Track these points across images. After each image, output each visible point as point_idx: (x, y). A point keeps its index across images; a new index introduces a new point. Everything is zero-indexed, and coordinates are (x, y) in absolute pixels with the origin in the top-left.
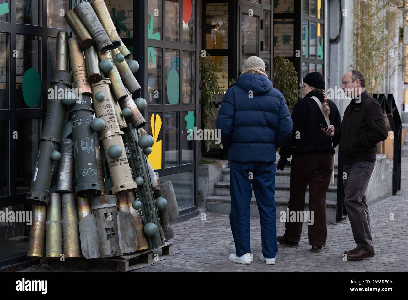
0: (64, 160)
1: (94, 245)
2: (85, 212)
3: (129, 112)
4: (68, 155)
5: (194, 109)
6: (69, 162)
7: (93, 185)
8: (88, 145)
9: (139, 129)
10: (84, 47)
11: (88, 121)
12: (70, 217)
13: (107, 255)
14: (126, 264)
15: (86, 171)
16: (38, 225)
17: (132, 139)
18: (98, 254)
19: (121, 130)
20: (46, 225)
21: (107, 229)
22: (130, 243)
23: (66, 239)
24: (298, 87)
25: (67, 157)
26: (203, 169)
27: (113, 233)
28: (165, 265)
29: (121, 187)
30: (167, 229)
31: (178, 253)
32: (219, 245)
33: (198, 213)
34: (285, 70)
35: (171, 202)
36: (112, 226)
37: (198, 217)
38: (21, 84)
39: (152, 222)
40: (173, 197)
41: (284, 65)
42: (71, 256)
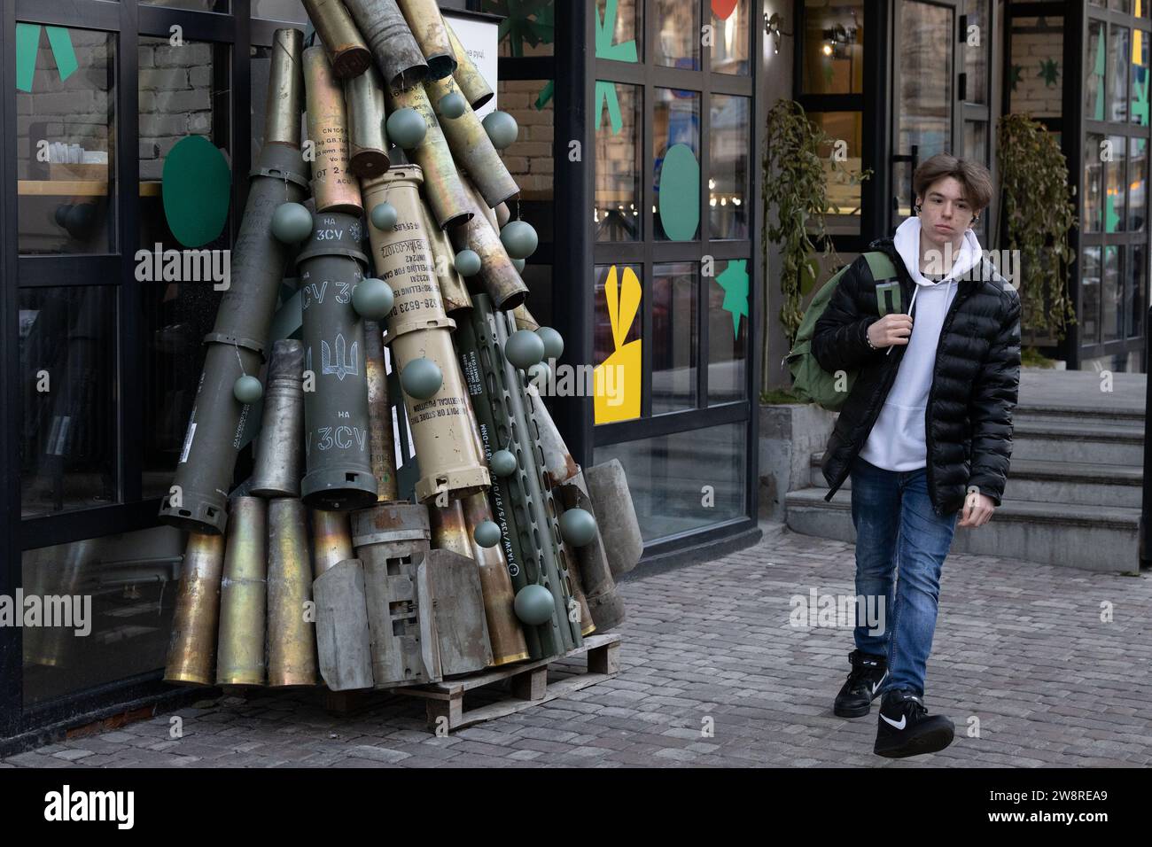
0: (277, 401)
1: (356, 651)
2: (334, 552)
3: (473, 264)
4: (287, 387)
5: (749, 256)
6: (289, 406)
7: (350, 477)
8: (340, 357)
9: (510, 312)
11: (345, 288)
12: (290, 567)
13: (393, 680)
14: (451, 707)
15: (332, 434)
16: (198, 589)
17: (487, 341)
18: (365, 678)
20: (220, 591)
21: (393, 606)
22: (467, 644)
23: (275, 631)
24: (1068, 197)
25: (285, 391)
26: (777, 416)
27: (411, 615)
28: (580, 707)
29: (440, 482)
30: (602, 598)
31: (641, 666)
32: (775, 639)
33: (758, 536)
34: (1032, 152)
35: (617, 520)
36: (408, 596)
37: (756, 548)
38: (160, 180)
39: (540, 584)
40: (626, 507)
41: (1029, 137)
42: (287, 682)
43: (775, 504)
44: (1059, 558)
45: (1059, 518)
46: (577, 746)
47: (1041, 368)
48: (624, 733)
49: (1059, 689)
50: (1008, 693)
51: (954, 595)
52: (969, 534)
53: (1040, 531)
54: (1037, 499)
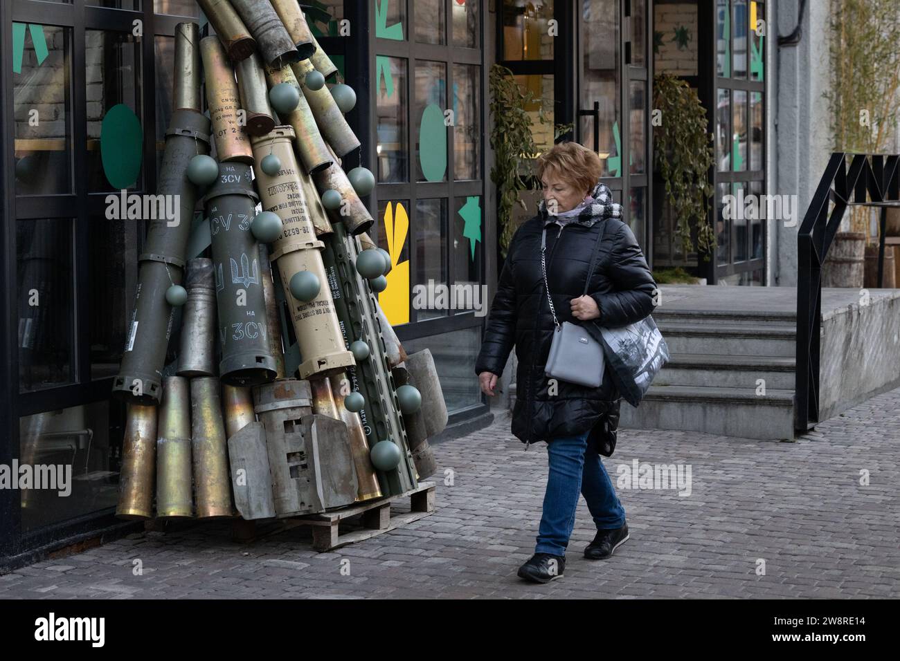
0: (195, 304)
1: (263, 490)
2: (241, 418)
3: (337, 200)
4: (202, 294)
5: (481, 193)
6: (205, 308)
7: (259, 359)
8: (245, 271)
9: (357, 237)
10: (235, 56)
11: (245, 219)
12: (209, 428)
13: (292, 511)
14: (332, 532)
15: (243, 328)
16: (140, 447)
17: (343, 259)
18: (270, 510)
19: (319, 237)
20: (156, 447)
21: (289, 455)
22: (340, 485)
23: (201, 477)
25: (201, 297)
27: (303, 463)
28: (416, 534)
29: (320, 363)
30: (421, 454)
31: (446, 507)
32: (537, 489)
33: (490, 420)
34: (679, 105)
35: (429, 395)
36: (301, 448)
37: (491, 428)
38: (98, 138)
39: (389, 440)
40: (436, 385)
41: (677, 93)
42: (212, 514)
43: (501, 394)
44: (731, 429)
45: (731, 399)
46: (427, 557)
47: (688, 284)
48: (457, 549)
49: (763, 515)
50: (725, 518)
51: (659, 458)
52: (659, 414)
53: (716, 409)
54: (709, 385)
